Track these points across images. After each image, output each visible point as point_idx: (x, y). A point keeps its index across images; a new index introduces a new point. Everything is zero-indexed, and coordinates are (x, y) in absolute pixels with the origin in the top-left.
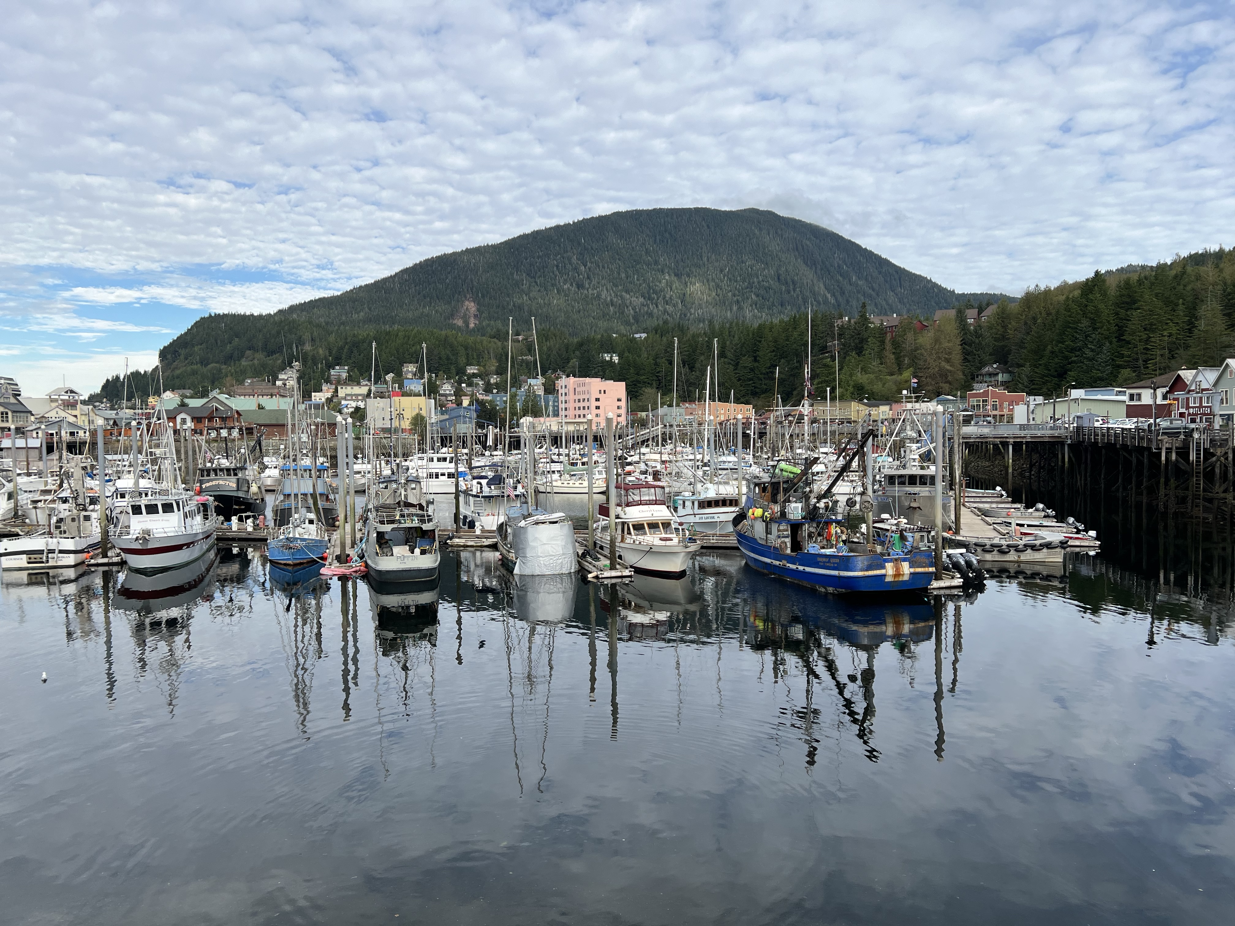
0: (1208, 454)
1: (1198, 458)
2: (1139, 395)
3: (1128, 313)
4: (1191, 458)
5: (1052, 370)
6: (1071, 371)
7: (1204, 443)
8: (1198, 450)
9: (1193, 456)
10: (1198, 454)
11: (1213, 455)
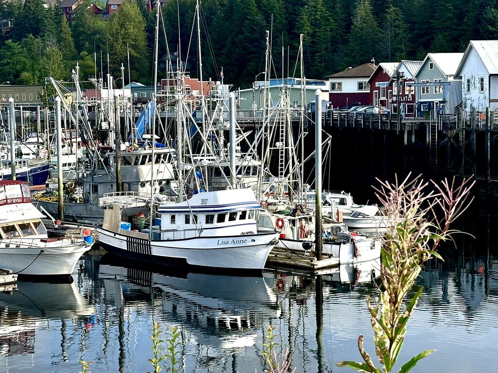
0: (441, 135)
1: (433, 139)
2: (340, 84)
3: (296, 8)
4: (427, 139)
5: (234, 60)
6: (250, 61)
7: (438, 126)
8: (433, 132)
9: (429, 139)
10: (433, 136)
11: (445, 136)
